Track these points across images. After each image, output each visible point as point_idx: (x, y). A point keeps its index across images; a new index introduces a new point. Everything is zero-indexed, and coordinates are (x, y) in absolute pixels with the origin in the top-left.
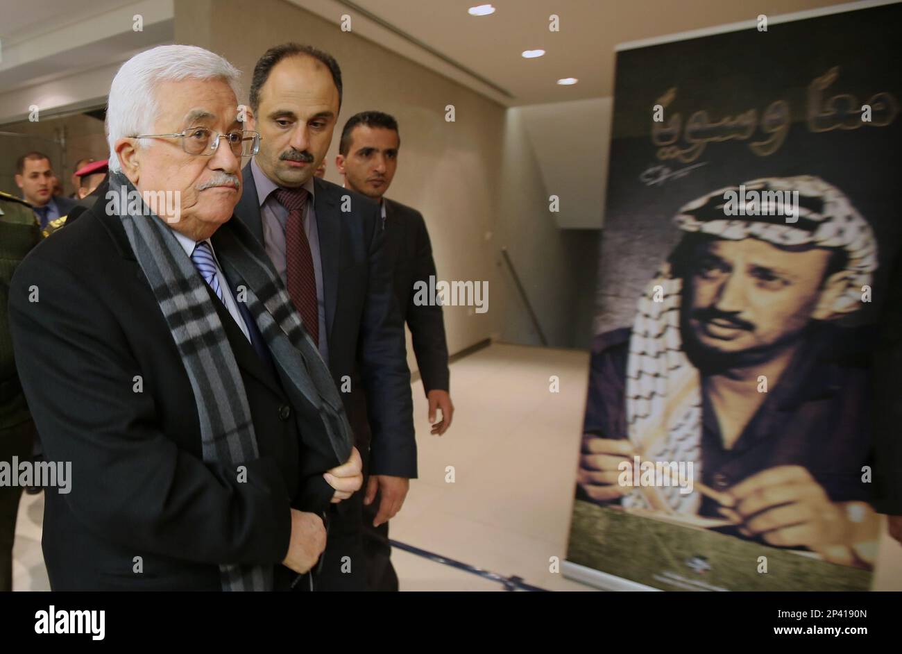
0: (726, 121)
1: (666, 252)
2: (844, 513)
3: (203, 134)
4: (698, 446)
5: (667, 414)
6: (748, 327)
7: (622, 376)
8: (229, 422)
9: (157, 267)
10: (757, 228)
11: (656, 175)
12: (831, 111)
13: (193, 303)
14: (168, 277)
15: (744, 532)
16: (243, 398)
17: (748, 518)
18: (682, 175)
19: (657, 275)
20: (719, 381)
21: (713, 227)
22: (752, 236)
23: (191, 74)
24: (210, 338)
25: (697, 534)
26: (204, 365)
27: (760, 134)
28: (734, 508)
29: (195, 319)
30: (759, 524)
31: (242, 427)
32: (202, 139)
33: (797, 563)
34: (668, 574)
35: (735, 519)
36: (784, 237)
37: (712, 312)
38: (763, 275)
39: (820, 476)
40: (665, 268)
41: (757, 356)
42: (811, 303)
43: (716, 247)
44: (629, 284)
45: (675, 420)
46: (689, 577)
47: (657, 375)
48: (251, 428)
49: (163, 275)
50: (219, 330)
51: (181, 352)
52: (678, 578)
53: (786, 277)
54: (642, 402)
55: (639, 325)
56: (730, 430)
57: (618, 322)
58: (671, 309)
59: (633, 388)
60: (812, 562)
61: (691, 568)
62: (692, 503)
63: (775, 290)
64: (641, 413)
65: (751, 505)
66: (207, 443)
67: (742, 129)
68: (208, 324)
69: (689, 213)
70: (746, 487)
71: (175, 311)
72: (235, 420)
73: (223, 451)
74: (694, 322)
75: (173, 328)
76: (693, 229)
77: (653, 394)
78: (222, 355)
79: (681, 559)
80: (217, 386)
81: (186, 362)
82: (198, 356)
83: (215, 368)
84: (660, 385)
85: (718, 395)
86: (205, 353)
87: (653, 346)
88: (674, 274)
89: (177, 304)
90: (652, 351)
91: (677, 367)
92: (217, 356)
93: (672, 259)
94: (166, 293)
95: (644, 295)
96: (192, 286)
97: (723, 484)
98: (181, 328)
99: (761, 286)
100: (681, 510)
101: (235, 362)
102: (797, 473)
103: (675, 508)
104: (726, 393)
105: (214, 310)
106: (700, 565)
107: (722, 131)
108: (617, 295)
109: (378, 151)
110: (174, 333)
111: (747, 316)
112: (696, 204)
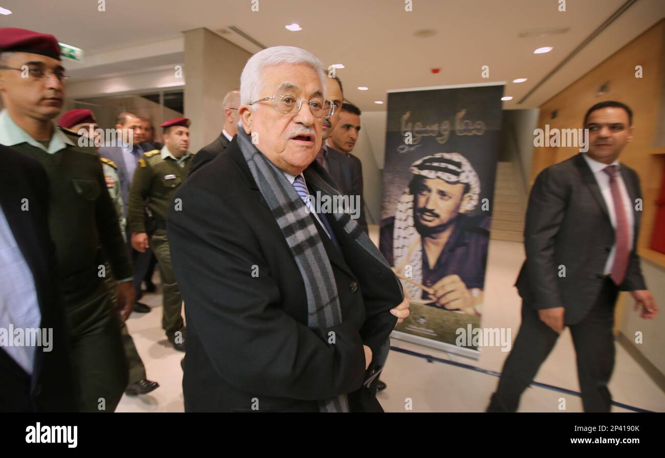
0: (428, 128)
1: (407, 182)
2: (471, 294)
3: (291, 101)
4: (421, 269)
5: (409, 255)
6: (437, 216)
7: (392, 238)
8: (325, 298)
9: (274, 194)
10: (440, 174)
11: (403, 149)
12: (463, 128)
13: (299, 218)
14: (282, 201)
15: (438, 305)
16: (333, 280)
17: (439, 298)
18: (413, 149)
19: (404, 193)
20: (428, 239)
21: (425, 173)
22: (438, 177)
23: (284, 60)
24: (311, 241)
25: (421, 307)
26: (309, 261)
27: (440, 135)
28: (434, 295)
29: (301, 229)
30: (443, 301)
31: (332, 300)
32: (290, 103)
33: (456, 316)
34: (411, 326)
35: (434, 299)
36: (449, 178)
37: (425, 210)
38: (442, 194)
39: (464, 279)
40: (407, 190)
41: (441, 228)
42: (458, 206)
43: (425, 182)
44: (395, 197)
45: (412, 257)
46: (419, 326)
47: (405, 238)
48: (338, 300)
49: (278, 200)
50: (316, 236)
51: (294, 253)
52: (415, 327)
53: (450, 195)
54: (400, 250)
55: (398, 215)
56: (432, 261)
57: (390, 214)
58: (411, 208)
59: (396, 243)
60: (461, 315)
61: (419, 323)
62: (419, 294)
63: (446, 200)
64: (400, 255)
65: (440, 293)
66: (312, 314)
67: (433, 132)
68: (309, 232)
69: (416, 166)
70: (438, 285)
71: (288, 225)
72: (329, 297)
73: (321, 319)
74: (418, 214)
75: (288, 237)
76: (417, 173)
77: (404, 246)
78: (319, 253)
79: (415, 319)
80: (318, 274)
81: (298, 260)
82: (305, 255)
83: (316, 262)
84: (406, 242)
85: (428, 246)
86: (309, 252)
87: (403, 224)
88: (411, 193)
89: (289, 220)
90: (403, 227)
91: (413, 234)
92: (316, 253)
93: (410, 186)
94: (280, 212)
95: (399, 202)
96: (297, 206)
97: (430, 284)
98: (293, 236)
99: (442, 198)
100: (415, 298)
101: (327, 257)
102: (455, 278)
103: (413, 296)
104: (430, 245)
105: (312, 222)
106: (422, 321)
107: (426, 132)
108: (389, 202)
109: (353, 127)
110: (288, 240)
111: (437, 211)
112: (418, 162)
